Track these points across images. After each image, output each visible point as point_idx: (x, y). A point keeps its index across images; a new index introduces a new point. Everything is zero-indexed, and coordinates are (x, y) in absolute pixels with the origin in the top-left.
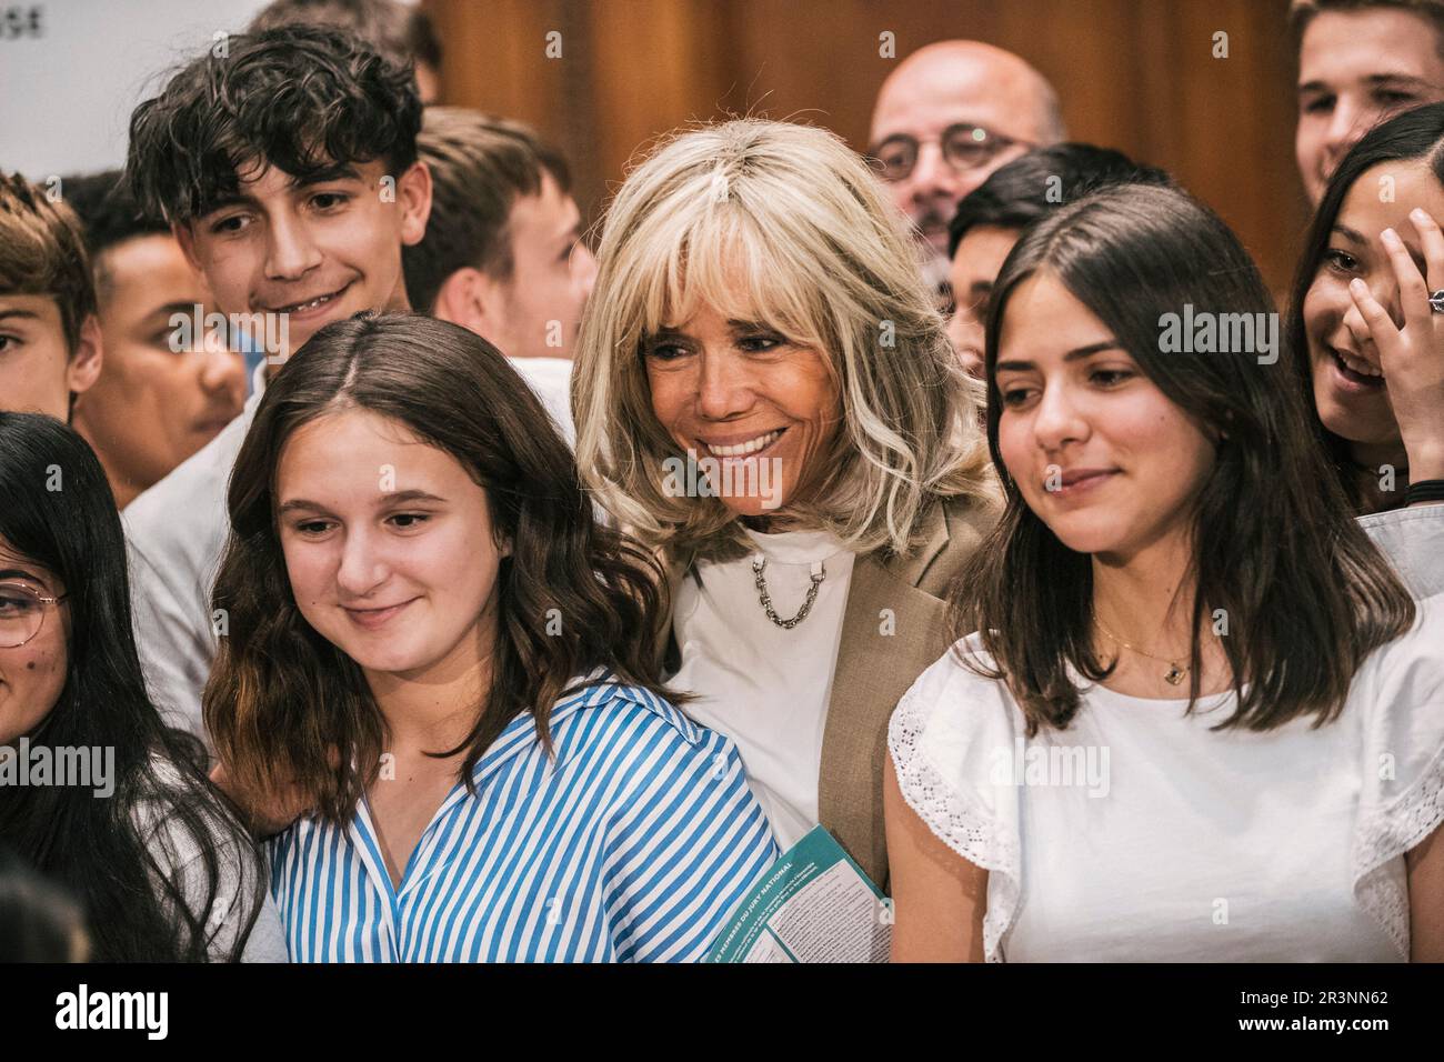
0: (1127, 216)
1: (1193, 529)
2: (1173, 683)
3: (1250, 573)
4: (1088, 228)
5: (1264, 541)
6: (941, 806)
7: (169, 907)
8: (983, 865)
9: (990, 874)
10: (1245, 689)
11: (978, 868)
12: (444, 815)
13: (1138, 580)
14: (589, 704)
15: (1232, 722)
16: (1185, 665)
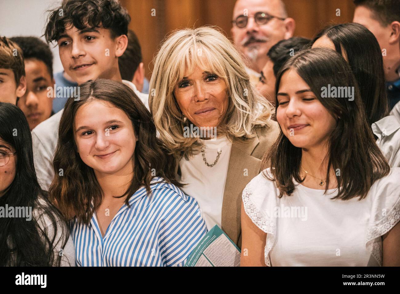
0: (317, 55)
1: (329, 143)
2: (321, 186)
3: (344, 156)
4: (305, 57)
5: (348, 147)
6: (255, 215)
7: (43, 238)
8: (266, 232)
9: (267, 235)
10: (341, 188)
11: (264, 232)
12: (117, 217)
13: (313, 156)
14: (157, 188)
15: (337, 197)
16: (324, 181)
